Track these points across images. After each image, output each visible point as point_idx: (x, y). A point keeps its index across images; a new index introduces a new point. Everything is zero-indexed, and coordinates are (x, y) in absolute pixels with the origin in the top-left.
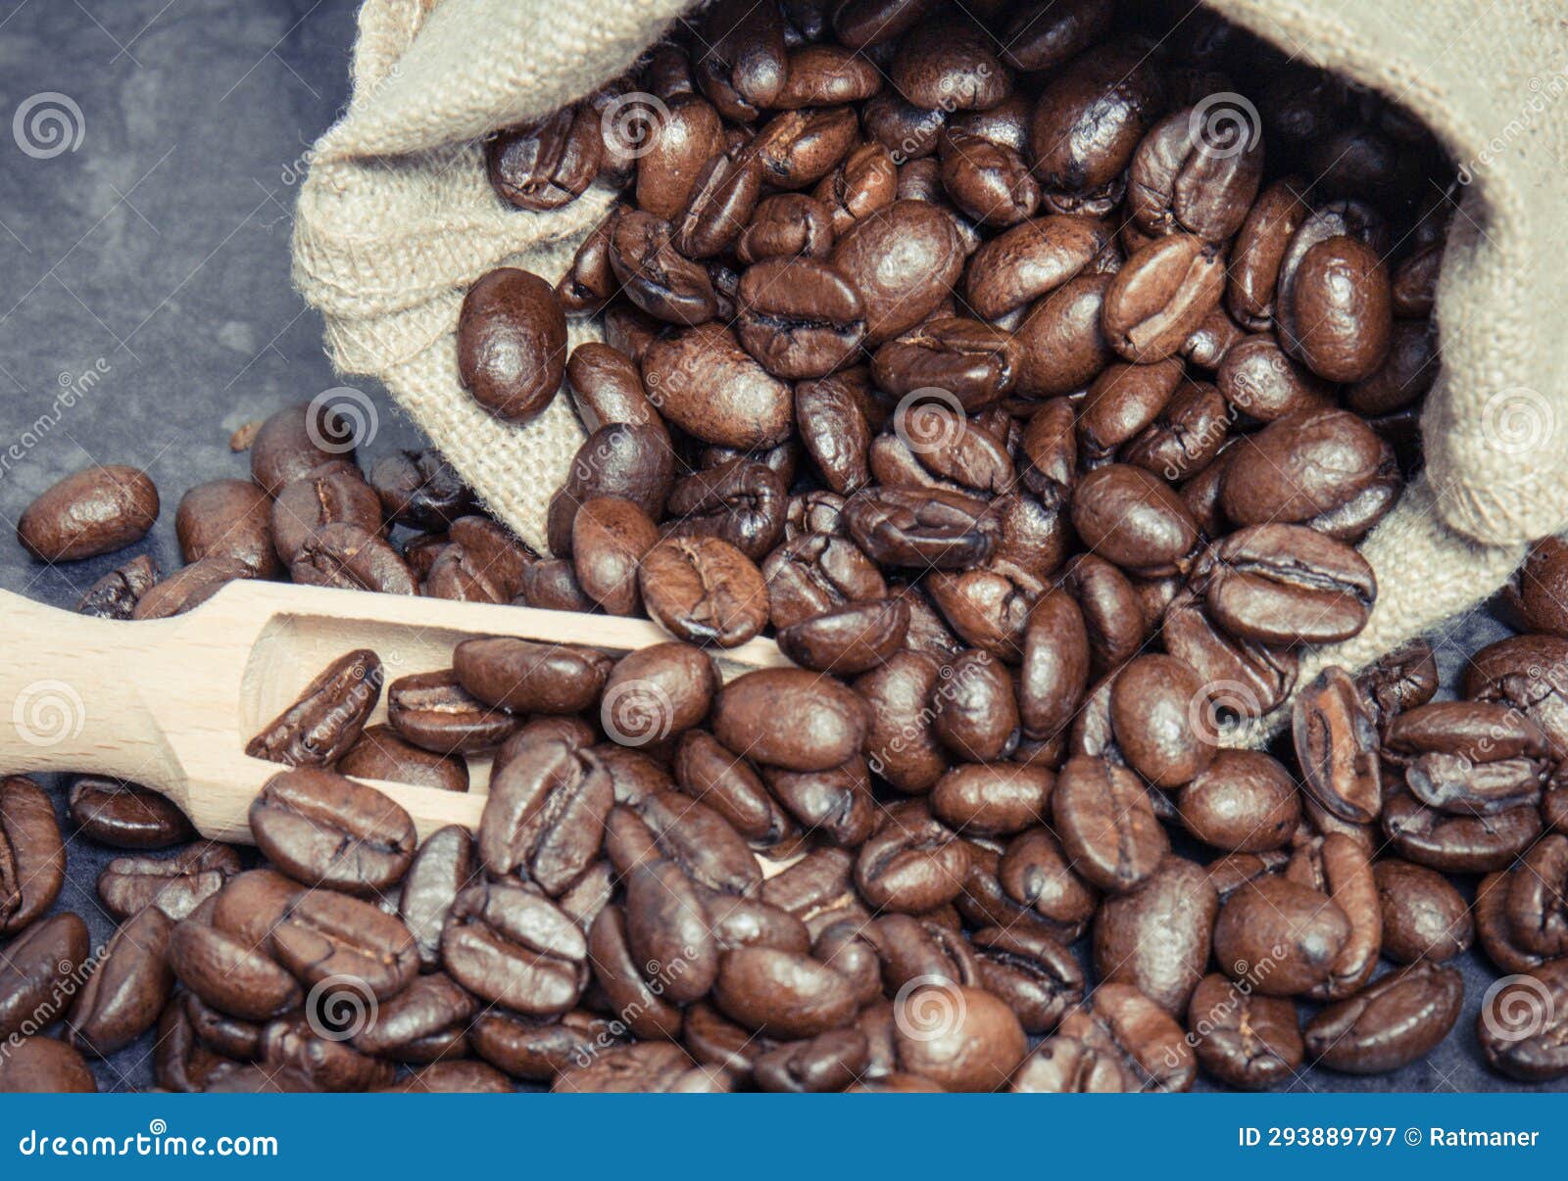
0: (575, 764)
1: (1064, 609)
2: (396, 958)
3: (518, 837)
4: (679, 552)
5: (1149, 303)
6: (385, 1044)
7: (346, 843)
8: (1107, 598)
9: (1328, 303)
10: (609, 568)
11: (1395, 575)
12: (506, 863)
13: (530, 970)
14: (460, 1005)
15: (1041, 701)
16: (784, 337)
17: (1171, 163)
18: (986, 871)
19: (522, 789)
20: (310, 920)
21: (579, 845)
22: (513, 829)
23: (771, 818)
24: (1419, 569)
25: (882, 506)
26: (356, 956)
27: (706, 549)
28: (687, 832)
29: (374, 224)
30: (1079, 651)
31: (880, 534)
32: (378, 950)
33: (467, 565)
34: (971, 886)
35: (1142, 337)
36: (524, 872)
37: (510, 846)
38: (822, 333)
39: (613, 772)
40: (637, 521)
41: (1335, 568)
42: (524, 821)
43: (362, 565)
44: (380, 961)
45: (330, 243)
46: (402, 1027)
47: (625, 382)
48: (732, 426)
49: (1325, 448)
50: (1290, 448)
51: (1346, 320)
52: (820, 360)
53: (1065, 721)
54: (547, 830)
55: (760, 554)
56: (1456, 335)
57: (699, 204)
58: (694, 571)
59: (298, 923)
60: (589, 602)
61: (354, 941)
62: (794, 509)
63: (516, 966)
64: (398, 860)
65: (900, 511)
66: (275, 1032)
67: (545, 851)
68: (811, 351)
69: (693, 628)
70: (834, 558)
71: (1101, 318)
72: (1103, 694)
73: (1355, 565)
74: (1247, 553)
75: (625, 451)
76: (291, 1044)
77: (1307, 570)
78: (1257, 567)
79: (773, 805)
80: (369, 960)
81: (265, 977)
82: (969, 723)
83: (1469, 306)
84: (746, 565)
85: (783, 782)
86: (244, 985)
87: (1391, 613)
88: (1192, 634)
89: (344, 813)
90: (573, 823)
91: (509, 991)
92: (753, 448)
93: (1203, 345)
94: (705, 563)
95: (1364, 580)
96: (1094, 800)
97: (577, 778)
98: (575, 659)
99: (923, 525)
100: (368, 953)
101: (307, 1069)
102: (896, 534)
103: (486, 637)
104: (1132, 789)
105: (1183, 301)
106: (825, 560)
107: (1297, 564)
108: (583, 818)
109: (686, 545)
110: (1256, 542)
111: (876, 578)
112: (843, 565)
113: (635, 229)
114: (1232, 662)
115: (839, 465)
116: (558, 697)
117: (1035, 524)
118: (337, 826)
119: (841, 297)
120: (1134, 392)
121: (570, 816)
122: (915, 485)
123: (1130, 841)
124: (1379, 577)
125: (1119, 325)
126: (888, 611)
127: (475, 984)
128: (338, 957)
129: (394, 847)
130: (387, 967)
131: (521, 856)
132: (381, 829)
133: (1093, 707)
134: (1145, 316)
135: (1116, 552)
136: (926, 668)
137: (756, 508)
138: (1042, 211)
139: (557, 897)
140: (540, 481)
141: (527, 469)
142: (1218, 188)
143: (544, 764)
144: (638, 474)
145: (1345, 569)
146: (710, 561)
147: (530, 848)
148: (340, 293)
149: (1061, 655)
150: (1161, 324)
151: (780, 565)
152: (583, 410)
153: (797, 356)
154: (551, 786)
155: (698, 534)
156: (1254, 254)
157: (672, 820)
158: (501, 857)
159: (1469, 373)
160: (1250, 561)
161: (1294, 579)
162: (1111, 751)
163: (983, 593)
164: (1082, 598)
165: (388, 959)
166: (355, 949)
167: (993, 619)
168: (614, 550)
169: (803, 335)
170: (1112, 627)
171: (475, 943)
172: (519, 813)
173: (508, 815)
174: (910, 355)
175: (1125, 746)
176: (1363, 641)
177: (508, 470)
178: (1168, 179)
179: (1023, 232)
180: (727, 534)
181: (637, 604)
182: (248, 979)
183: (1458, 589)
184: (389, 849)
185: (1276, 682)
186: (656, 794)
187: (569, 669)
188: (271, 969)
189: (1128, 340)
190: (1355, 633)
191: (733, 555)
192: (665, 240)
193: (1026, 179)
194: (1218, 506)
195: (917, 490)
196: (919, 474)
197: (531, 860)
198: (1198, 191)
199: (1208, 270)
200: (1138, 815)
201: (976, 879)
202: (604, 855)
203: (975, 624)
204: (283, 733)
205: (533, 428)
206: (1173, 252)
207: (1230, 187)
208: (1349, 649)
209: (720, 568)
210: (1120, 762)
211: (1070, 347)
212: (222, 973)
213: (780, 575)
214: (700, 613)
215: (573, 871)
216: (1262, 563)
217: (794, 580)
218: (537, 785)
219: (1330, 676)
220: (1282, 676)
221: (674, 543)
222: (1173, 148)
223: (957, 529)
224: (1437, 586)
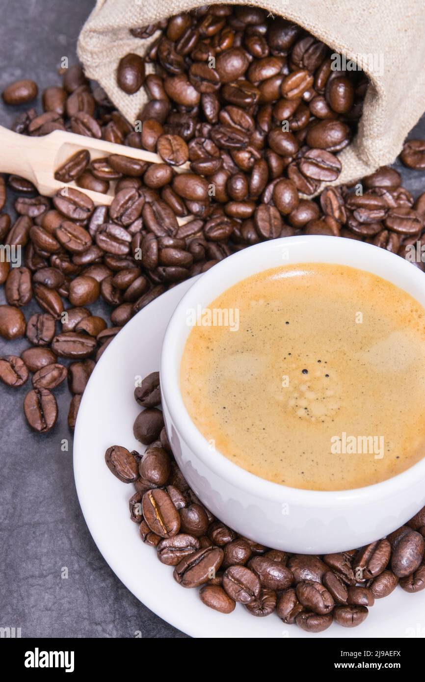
0: (137, 194)
1: (263, 165)
2: (86, 243)
3: (119, 210)
4: (168, 139)
5: (293, 87)
6: (81, 263)
7: (76, 208)
8: (274, 162)
9: (338, 94)
10: (150, 140)
11: (347, 165)
12: (115, 216)
13: (118, 245)
14: (101, 254)
15: (254, 189)
16: (200, 83)
17: (303, 50)
18: (237, 229)
19: (123, 198)
20: (66, 230)
21: (134, 215)
22: (118, 207)
23: (183, 211)
24: (353, 164)
25: (220, 133)
26: (76, 242)
27: (175, 139)
28: (163, 213)
29: (98, 45)
30: (265, 176)
31: (218, 140)
32: (81, 240)
33: (115, 128)
34: (233, 233)
35: (291, 94)
36: (119, 219)
37: (117, 212)
38: (210, 84)
39: (146, 195)
40: (158, 127)
41: (331, 162)
42: (122, 206)
43: (88, 124)
44: (82, 244)
45: (87, 50)
46: (87, 259)
47: (159, 86)
48: (185, 102)
49: (333, 132)
50: (324, 130)
51: (342, 99)
52: (209, 90)
53: (260, 193)
54: (127, 209)
55: (188, 140)
56: (366, 118)
57: (182, 41)
58: (170, 144)
59: (63, 230)
60: (142, 146)
61: (76, 237)
62: (198, 127)
63: (114, 244)
64: (89, 213)
65: (225, 135)
66: (54, 257)
67: (125, 215)
68: (207, 87)
69: (168, 161)
70: (207, 145)
71: (281, 87)
72: (271, 187)
73: (337, 162)
74: (310, 156)
75: (158, 106)
76: (58, 261)
77: (325, 162)
78: (312, 160)
79: (184, 208)
80: (79, 243)
81: (53, 245)
82: (236, 193)
83: (370, 112)
84: (184, 144)
85: (188, 203)
86: (47, 246)
87: (345, 175)
88: (295, 173)
89: (77, 200)
90: (133, 209)
91: (113, 250)
92: (190, 108)
93: (307, 95)
94: (174, 142)
95: (339, 166)
96: (264, 217)
97: (137, 198)
98: (138, 164)
99: (230, 139)
100: (79, 241)
101: (61, 269)
102: (223, 142)
103: (116, 155)
104: (275, 212)
105: (302, 86)
106: (205, 144)
107: (323, 161)
108: (136, 209)
109: (170, 137)
110: (313, 154)
111: (217, 149)
112: (209, 146)
113: (166, 46)
114: (304, 181)
115: (211, 117)
116: (133, 173)
117: (258, 137)
118: (75, 203)
119: (215, 76)
120: (287, 108)
121: (133, 207)
122: (229, 126)
123: (273, 228)
124: (343, 164)
125: (285, 92)
126: (218, 163)
127: (104, 249)
128: (72, 241)
129: (89, 210)
130: (83, 245)
131: (119, 214)
132: (86, 205)
133: (268, 190)
134: (292, 90)
135: (278, 151)
136: (227, 175)
137: (188, 128)
138: (271, 55)
139: (126, 227)
140: (135, 109)
141: (132, 106)
142: (314, 58)
143: (129, 193)
144: (160, 113)
145: (334, 163)
146: (175, 142)
147: (121, 213)
148: (88, 61)
149: (261, 178)
150: (296, 92)
151: (193, 144)
152: (148, 92)
153: (203, 88)
154: (130, 198)
155: (173, 134)
156: (322, 75)
157: (159, 208)
158: (114, 214)
159: (369, 127)
160: (310, 158)
161: (322, 165)
162: (272, 201)
163: (244, 156)
164: (267, 160)
165: (84, 243)
166: (76, 240)
167: (246, 162)
168: (152, 137)
169: (205, 83)
170: (275, 170)
171: (104, 238)
172: (120, 204)
173: (118, 204)
174: (233, 90)
175: (275, 200)
176: (337, 180)
177: (127, 105)
178: (302, 54)
179: (264, 61)
180: (180, 134)
181: (155, 150)
182: (49, 245)
183: (362, 172)
184: (87, 210)
185: (314, 187)
186: (156, 200)
187: (137, 167)
188: (55, 243)
189: (287, 95)
190: (335, 180)
191: (181, 141)
192: (173, 49)
193: (267, 47)
194: (305, 139)
195: (229, 128)
196: (231, 122)
197: (121, 216)
198: (309, 58)
199: (309, 79)
200: (276, 220)
201: (234, 231)
202: (141, 216)
203: (241, 164)
204: (64, 171)
205: (135, 95)
206: (300, 75)
207: (318, 58)
208: (334, 182)
209: (178, 144)
210: (273, 204)
211: (273, 93)
212: (42, 243)
213: (193, 147)
214: (171, 157)
215: (131, 221)
216: (314, 159)
217: (196, 148)
218: (127, 198)
219: (328, 188)
220: (316, 186)
221: (166, 136)
222: (304, 46)
223: (239, 141)
224: (357, 170)
